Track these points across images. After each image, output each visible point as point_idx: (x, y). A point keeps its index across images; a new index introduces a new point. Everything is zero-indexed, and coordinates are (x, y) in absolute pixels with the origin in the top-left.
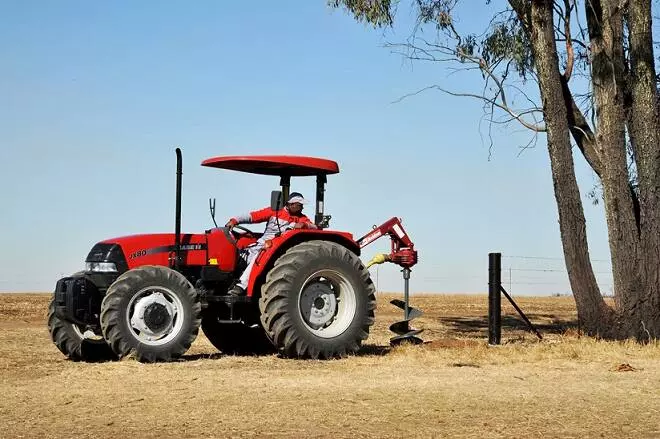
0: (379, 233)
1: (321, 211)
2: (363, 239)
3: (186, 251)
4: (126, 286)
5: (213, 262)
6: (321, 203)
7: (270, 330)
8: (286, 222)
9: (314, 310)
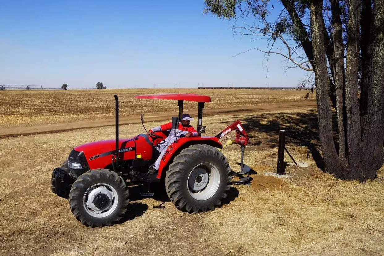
0: (230, 130)
1: (200, 124)
2: (221, 133)
3: (123, 153)
4: (82, 185)
5: (139, 156)
6: (200, 120)
7: (171, 198)
8: (180, 131)
9: (196, 183)
